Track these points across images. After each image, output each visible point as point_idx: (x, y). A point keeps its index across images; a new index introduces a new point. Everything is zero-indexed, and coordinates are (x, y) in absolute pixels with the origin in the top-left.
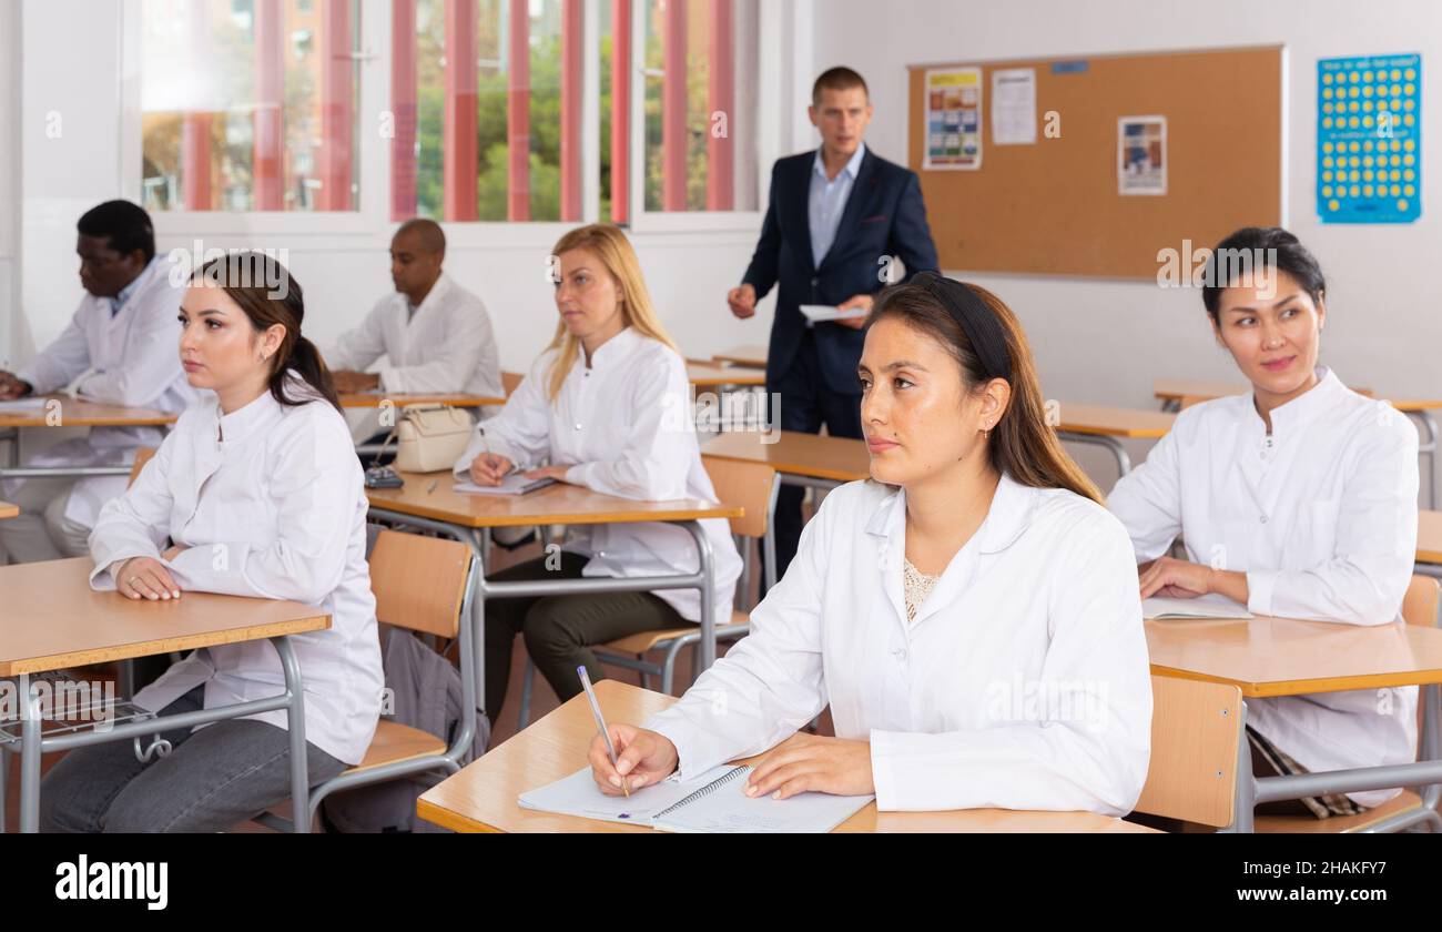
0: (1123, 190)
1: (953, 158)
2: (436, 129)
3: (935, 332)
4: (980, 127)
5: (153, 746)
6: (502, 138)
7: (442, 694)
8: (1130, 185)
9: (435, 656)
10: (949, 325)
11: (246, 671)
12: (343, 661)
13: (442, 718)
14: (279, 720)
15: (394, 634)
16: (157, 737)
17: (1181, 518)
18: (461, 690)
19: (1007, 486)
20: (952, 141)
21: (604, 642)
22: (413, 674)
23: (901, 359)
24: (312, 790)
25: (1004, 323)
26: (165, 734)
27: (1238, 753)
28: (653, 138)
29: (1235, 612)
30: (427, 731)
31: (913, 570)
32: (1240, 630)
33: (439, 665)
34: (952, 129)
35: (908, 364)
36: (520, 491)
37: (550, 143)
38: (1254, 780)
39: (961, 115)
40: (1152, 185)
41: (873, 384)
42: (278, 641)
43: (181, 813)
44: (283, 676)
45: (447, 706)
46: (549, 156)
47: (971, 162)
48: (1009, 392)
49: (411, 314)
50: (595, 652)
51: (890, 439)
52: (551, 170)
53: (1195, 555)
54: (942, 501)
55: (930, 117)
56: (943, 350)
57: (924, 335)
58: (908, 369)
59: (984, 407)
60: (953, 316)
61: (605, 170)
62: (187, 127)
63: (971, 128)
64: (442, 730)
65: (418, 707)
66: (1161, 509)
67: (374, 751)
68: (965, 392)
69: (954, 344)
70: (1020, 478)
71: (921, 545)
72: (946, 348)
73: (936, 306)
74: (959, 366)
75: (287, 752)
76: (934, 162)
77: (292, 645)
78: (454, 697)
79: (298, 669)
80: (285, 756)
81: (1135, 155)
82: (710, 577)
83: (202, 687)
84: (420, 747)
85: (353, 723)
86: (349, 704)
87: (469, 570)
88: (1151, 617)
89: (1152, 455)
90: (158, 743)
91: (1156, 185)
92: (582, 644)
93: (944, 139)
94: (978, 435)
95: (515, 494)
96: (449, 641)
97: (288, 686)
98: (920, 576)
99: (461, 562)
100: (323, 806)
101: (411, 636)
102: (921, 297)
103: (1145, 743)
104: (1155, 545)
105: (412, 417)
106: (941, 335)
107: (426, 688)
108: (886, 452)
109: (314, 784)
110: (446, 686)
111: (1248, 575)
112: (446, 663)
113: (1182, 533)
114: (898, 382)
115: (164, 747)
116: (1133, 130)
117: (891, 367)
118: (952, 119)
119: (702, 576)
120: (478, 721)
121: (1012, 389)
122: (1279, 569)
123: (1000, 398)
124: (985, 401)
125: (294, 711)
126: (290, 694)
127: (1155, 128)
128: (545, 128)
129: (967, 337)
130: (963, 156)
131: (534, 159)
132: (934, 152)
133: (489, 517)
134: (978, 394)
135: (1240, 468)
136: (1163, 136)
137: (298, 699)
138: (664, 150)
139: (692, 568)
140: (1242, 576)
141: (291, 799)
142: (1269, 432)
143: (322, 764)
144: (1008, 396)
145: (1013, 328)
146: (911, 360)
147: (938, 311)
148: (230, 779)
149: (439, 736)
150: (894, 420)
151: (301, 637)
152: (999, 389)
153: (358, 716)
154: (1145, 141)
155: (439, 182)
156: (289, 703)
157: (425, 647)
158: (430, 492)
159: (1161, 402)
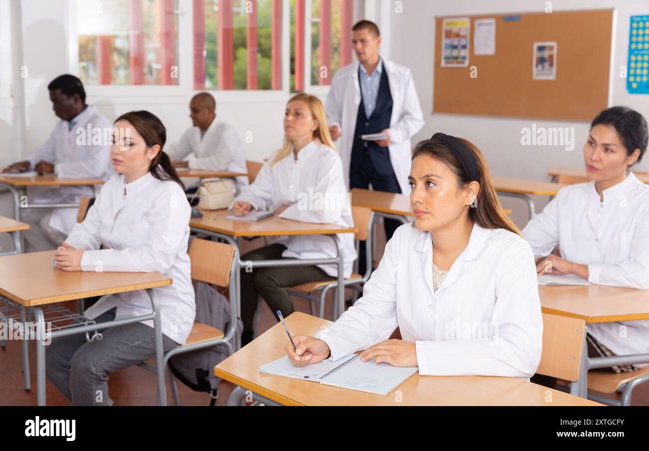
0: (536, 77)
1: (455, 61)
2: (213, 41)
3: (445, 160)
4: (468, 47)
5: (94, 336)
6: (244, 45)
7: (222, 311)
8: (538, 75)
9: (218, 294)
10: (451, 157)
11: (135, 302)
12: (178, 299)
13: (222, 321)
14: (151, 324)
15: (199, 285)
16: (96, 332)
17: (558, 238)
18: (230, 309)
19: (477, 229)
20: (455, 53)
21: (291, 286)
22: (209, 303)
23: (429, 173)
24: (165, 353)
25: (476, 156)
26: (100, 331)
27: (582, 347)
28: (315, 45)
29: (582, 283)
30: (215, 327)
31: (436, 268)
32: (584, 290)
33: (220, 298)
34: (455, 47)
35: (432, 175)
36: (256, 220)
37: (266, 48)
38: (589, 359)
39: (459, 41)
40: (549, 75)
41: (416, 185)
42: (149, 290)
43: (104, 358)
44: (151, 304)
45: (224, 317)
46: (266, 53)
47: (463, 63)
48: (479, 187)
49: (202, 135)
50: (288, 291)
51: (425, 211)
52: (266, 61)
53: (564, 255)
54: (448, 238)
55: (445, 41)
56: (449, 168)
57: (440, 162)
58: (432, 178)
59: (467, 194)
60: (452, 153)
61: (292, 60)
62: (98, 42)
63: (464, 47)
64: (222, 327)
65: (211, 317)
66: (548, 234)
67: (191, 337)
68: (459, 188)
69: (453, 166)
70: (483, 225)
71: (440, 258)
72: (450, 168)
73: (444, 148)
74: (456, 175)
75: (153, 337)
76: (446, 63)
77: (155, 291)
78: (227, 313)
79: (158, 302)
80: (152, 338)
81: (541, 61)
82: (342, 259)
83: (115, 309)
84: (212, 335)
85: (182, 326)
86: (181, 318)
87: (234, 257)
88: (543, 284)
89: (546, 209)
90: (96, 335)
91: (550, 74)
92: (281, 286)
93: (451, 52)
94: (464, 207)
95: (253, 221)
96: (224, 288)
97: (154, 309)
98: (439, 270)
99: (229, 254)
100: (170, 361)
101: (207, 285)
102: (438, 145)
103: (539, 346)
104: (545, 250)
105: (206, 185)
106: (447, 162)
107: (215, 309)
108: (423, 217)
109: (166, 350)
110: (223, 308)
111: (589, 267)
112: (223, 297)
113: (558, 245)
114: (428, 183)
115: (99, 336)
116: (541, 49)
117: (424, 177)
118: (455, 42)
119: (338, 258)
120: (238, 323)
121: (480, 186)
122: (603, 263)
123: (475, 190)
124: (468, 192)
125: (156, 320)
126: (155, 313)
127: (551, 48)
128: (263, 40)
129: (459, 162)
130: (460, 60)
131: (259, 56)
132: (447, 58)
133: (241, 232)
134: (465, 188)
135: (587, 216)
136: (555, 52)
137: (158, 315)
138: (319, 51)
139: (334, 255)
140: (586, 267)
141: (155, 357)
142: (602, 200)
143: (169, 343)
144: (478, 189)
145: (480, 158)
146: (433, 173)
147: (445, 150)
148: (126, 346)
149: (220, 330)
150: (426, 201)
151: (159, 289)
152: (475, 186)
153: (185, 323)
154: (546, 54)
155: (215, 66)
156: (154, 317)
157: (213, 290)
158: (215, 219)
159: (550, 178)
